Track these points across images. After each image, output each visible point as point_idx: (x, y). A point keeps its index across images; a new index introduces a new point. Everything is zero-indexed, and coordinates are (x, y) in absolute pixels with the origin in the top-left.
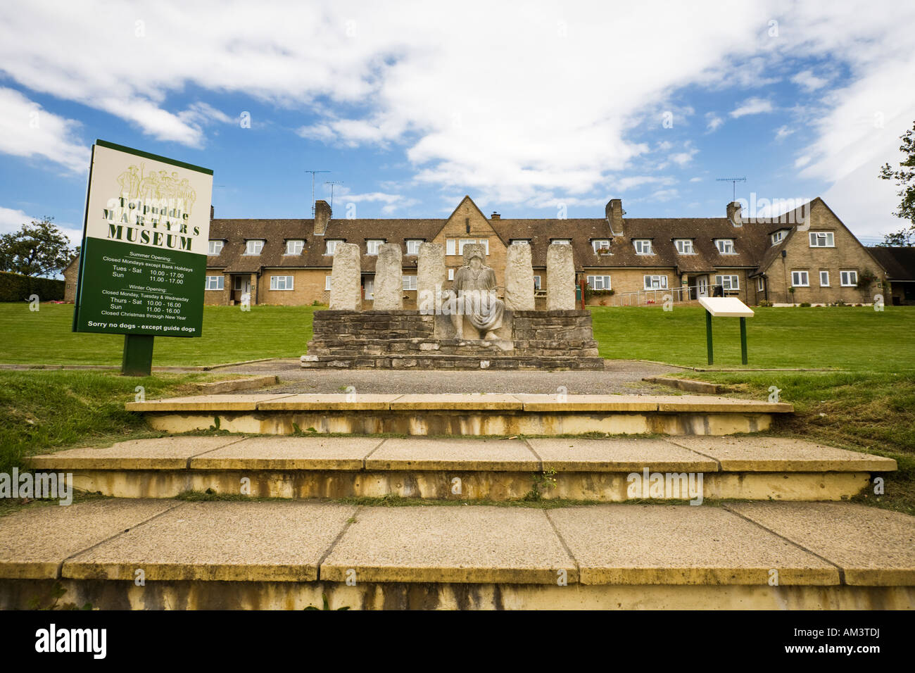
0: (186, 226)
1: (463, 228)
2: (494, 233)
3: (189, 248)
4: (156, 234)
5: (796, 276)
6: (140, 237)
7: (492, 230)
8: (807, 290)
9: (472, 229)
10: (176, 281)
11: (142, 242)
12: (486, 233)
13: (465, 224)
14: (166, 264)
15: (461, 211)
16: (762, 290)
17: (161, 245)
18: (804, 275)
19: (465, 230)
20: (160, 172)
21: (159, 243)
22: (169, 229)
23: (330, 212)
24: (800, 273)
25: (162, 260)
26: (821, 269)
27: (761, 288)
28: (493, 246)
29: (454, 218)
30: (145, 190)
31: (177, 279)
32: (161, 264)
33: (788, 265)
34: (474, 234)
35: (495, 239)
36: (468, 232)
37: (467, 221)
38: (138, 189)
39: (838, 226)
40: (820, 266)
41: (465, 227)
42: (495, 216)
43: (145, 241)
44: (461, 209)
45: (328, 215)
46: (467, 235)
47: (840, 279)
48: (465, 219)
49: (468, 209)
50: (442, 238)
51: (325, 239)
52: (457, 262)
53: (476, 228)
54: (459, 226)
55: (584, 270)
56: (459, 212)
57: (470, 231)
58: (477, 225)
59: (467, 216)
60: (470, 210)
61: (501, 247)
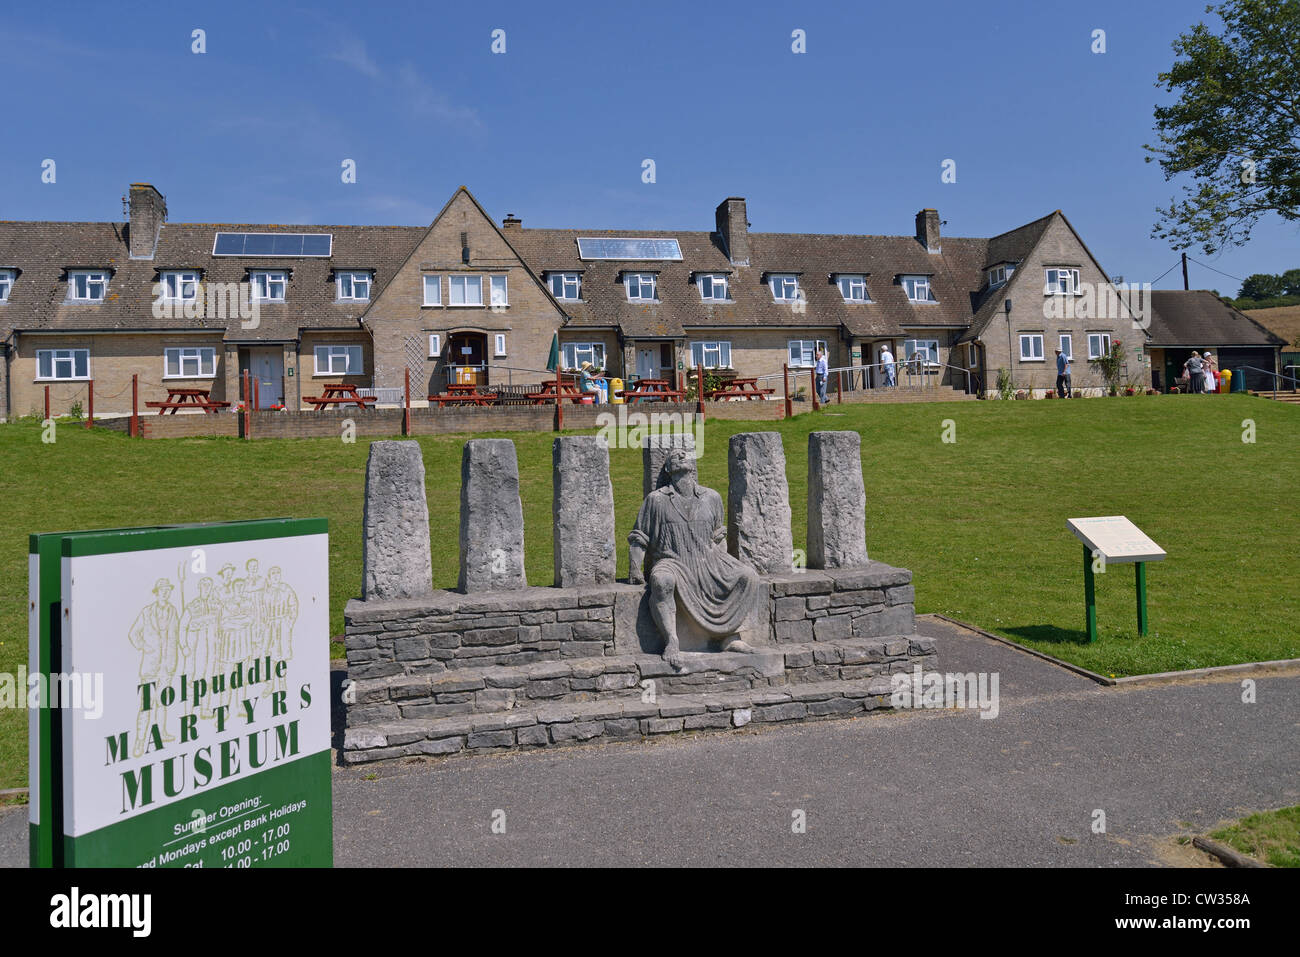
0: (284, 694)
1: (456, 252)
2: (519, 264)
3: (294, 750)
4: (225, 747)
5: (1026, 341)
6: (192, 772)
7: (515, 256)
8: (1040, 365)
9: (472, 255)
10: (275, 850)
11: (196, 784)
12: (503, 263)
13: (460, 243)
14: (252, 817)
15: (451, 218)
16: (975, 366)
17: (238, 771)
18: (1037, 340)
19: (460, 256)
20: (221, 573)
21: (233, 768)
22: (250, 720)
23: (164, 212)
24: (1031, 337)
25: (244, 811)
26: (1061, 331)
27: (973, 363)
28: (515, 288)
29: (437, 231)
30: (192, 637)
31: (275, 842)
32: (241, 821)
33: (1015, 325)
34: (478, 264)
35: (522, 274)
36: (466, 260)
37: (464, 237)
38: (178, 642)
39: (1084, 259)
40: (1061, 327)
41: (460, 250)
42: (511, 221)
43: (203, 779)
44: (452, 211)
45: (159, 214)
46: (465, 266)
47: (1087, 348)
48: (459, 233)
49: (465, 213)
50: (413, 272)
51: (156, 269)
52: (445, 321)
53: (481, 252)
54: (446, 247)
55: (685, 333)
56: (446, 220)
57: (471, 259)
58: (484, 245)
59: (464, 227)
60: (469, 216)
61: (533, 291)
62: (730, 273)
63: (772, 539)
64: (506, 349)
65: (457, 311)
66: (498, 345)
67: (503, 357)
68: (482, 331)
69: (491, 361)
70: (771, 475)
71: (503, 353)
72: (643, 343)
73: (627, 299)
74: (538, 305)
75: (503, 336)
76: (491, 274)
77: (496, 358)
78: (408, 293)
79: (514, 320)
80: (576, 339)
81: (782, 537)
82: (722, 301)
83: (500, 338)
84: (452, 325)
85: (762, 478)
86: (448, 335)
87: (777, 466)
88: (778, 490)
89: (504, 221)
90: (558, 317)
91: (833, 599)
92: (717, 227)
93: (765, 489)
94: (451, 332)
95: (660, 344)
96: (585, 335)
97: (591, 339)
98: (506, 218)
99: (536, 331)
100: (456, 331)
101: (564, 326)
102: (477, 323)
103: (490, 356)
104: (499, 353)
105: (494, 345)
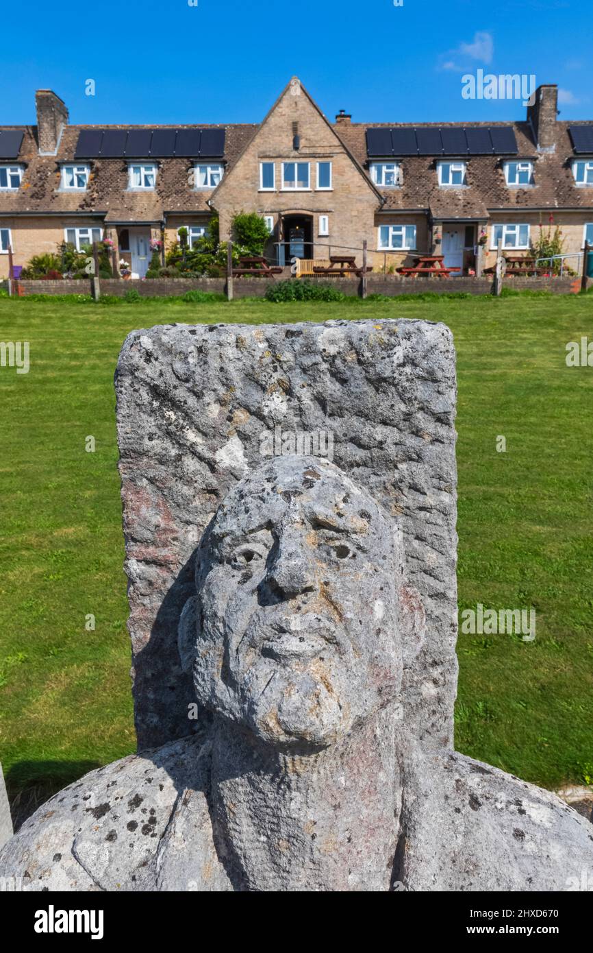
1: (288, 141)
2: (343, 150)
7: (339, 144)
9: (302, 142)
12: (328, 150)
13: (291, 132)
15: (285, 107)
19: (292, 143)
28: (339, 173)
29: (272, 121)
34: (307, 151)
35: (345, 161)
36: (296, 148)
37: (295, 127)
41: (291, 138)
42: (342, 116)
44: (285, 101)
46: (295, 153)
48: (291, 122)
49: (296, 103)
50: (252, 160)
51: (57, 163)
52: (279, 204)
53: (309, 140)
54: (280, 136)
55: (488, 215)
56: (280, 110)
57: (301, 146)
58: (313, 133)
59: (295, 117)
60: (300, 105)
61: (353, 176)
62: (536, 159)
64: (330, 229)
65: (288, 194)
66: (322, 225)
67: (326, 236)
68: (309, 213)
69: (316, 240)
71: (326, 233)
72: (450, 225)
73: (438, 184)
74: (357, 189)
75: (326, 217)
76: (318, 160)
77: (320, 237)
78: (247, 179)
79: (336, 203)
80: (391, 222)
82: (526, 186)
83: (324, 219)
84: (283, 207)
86: (280, 216)
89: (337, 117)
90: (375, 201)
92: (528, 117)
94: (283, 213)
95: (464, 226)
96: (399, 218)
97: (404, 223)
98: (339, 113)
99: (354, 213)
100: (286, 212)
101: (380, 209)
102: (305, 205)
103: (315, 234)
104: (322, 232)
105: (318, 226)
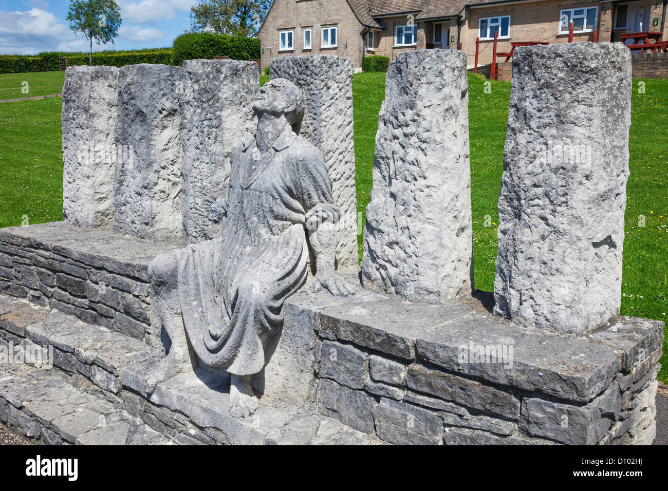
63: (404, 239)
70: (412, 129)
81: (419, 239)
85: (398, 132)
87: (426, 112)
88: (421, 157)
91: (411, 374)
93: (401, 152)
